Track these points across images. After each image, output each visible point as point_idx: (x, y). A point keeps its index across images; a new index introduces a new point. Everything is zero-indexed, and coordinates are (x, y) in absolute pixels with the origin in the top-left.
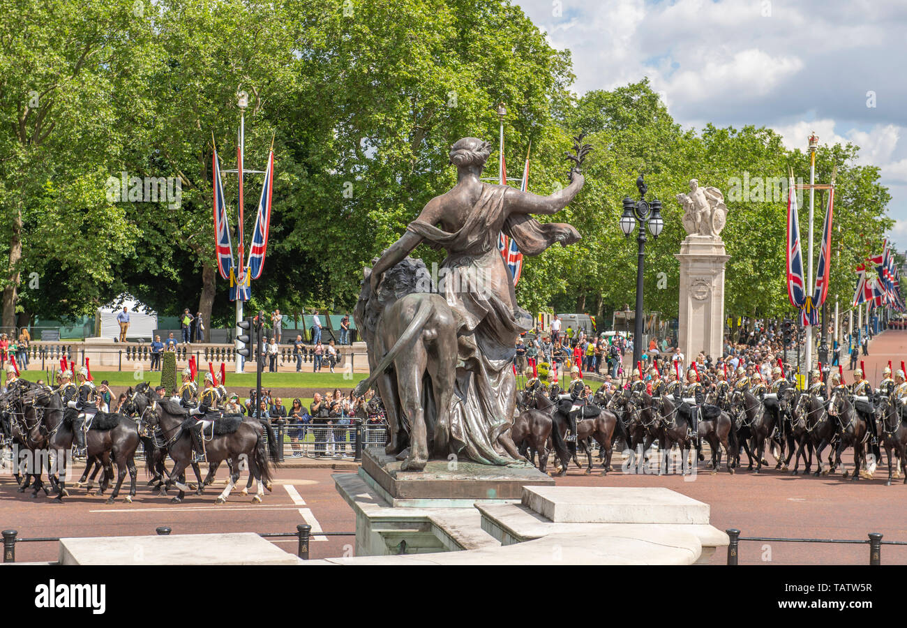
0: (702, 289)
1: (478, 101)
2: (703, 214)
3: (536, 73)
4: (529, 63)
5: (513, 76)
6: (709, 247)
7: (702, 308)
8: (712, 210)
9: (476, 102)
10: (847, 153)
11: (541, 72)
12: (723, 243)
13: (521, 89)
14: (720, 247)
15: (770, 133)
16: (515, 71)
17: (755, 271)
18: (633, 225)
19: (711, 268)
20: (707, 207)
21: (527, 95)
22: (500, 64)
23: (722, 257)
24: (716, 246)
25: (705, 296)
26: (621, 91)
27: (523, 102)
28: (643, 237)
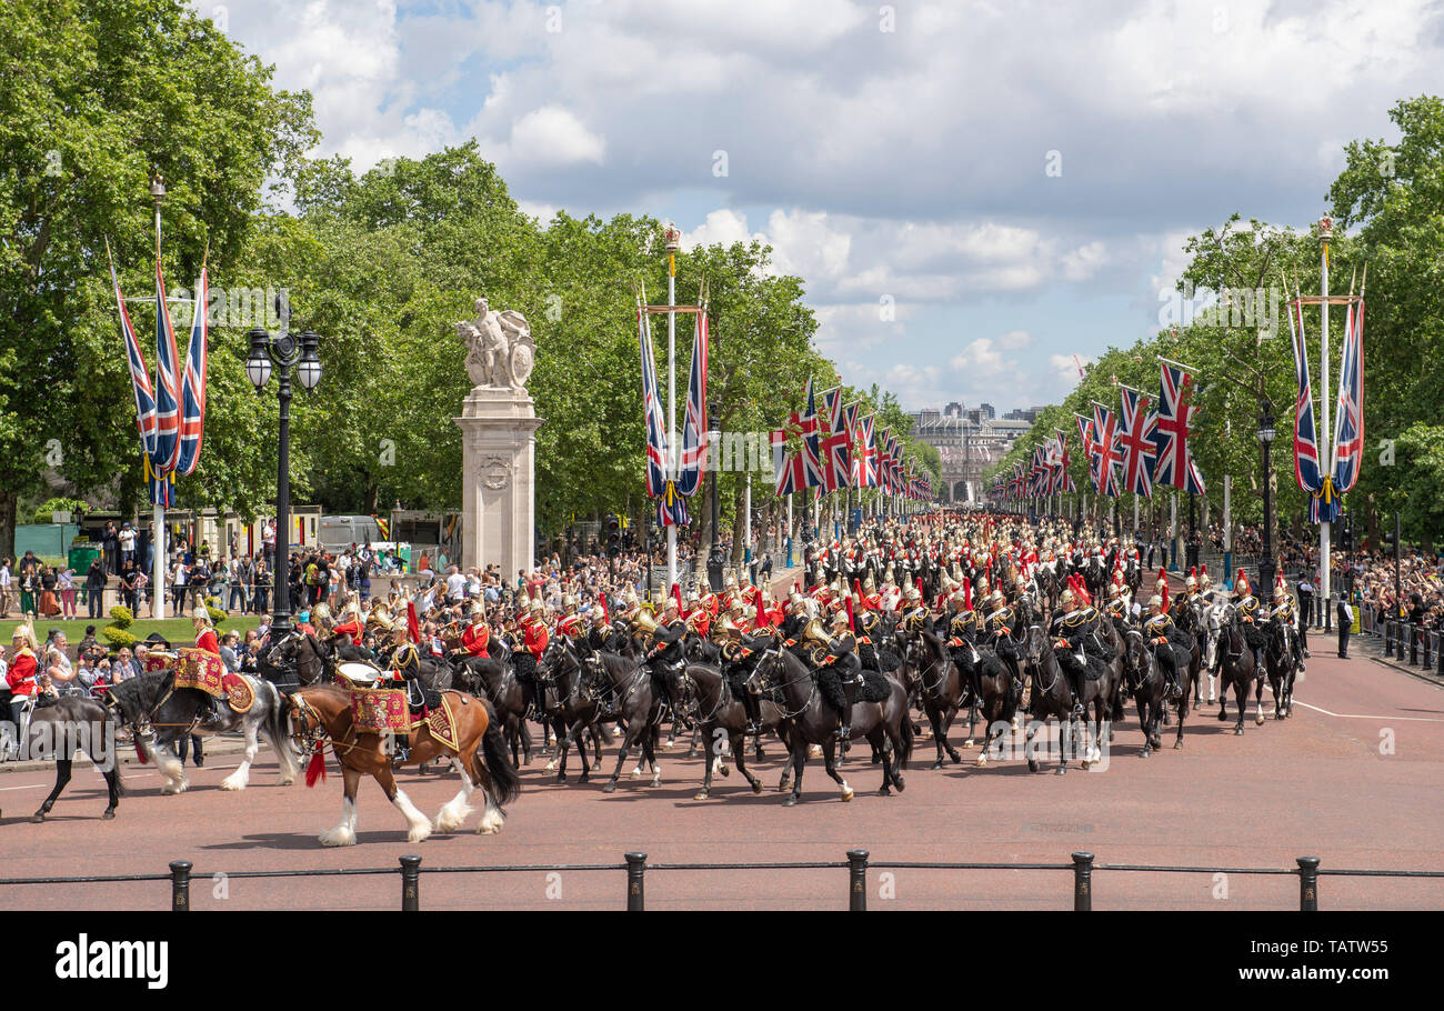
0: (497, 472)
1: (130, 173)
2: (497, 354)
3: (237, 128)
4: (225, 113)
5: (195, 133)
6: (506, 405)
7: (499, 503)
8: (511, 348)
9: (126, 176)
10: (752, 257)
11: (246, 127)
12: (530, 399)
13: (209, 154)
14: (525, 405)
15: (654, 225)
16: (198, 125)
17: (605, 443)
18: (267, 373)
19: (510, 438)
20: (503, 342)
21: (222, 163)
22: (174, 114)
23: (528, 420)
24: (517, 404)
25: (502, 483)
26: (432, 159)
27: (215, 175)
28: (286, 392)
